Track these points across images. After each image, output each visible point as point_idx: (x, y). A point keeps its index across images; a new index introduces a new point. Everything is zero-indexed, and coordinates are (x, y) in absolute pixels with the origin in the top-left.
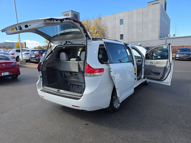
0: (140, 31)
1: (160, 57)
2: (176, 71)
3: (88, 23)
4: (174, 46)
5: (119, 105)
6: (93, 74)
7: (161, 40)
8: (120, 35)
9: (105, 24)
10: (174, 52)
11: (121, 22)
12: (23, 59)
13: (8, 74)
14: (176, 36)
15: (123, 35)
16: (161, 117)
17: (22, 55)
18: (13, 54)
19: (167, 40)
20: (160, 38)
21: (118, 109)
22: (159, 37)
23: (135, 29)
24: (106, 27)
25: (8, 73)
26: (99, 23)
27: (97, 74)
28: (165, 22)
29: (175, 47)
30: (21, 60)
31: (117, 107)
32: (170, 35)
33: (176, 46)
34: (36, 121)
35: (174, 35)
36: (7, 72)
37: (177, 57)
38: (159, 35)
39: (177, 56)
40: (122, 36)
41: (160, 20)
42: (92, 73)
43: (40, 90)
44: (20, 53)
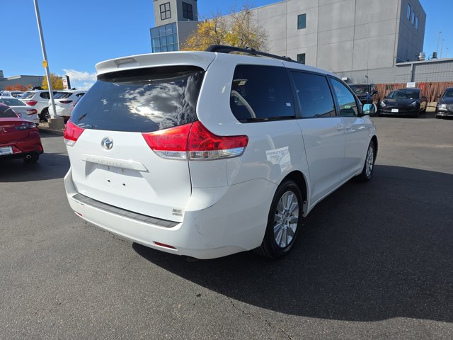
0: (349, 45)
1: (396, 111)
2: (441, 146)
3: (218, 25)
4: (435, 83)
5: (290, 239)
6: (213, 152)
7: (402, 68)
8: (298, 55)
9: (261, 27)
10: (433, 97)
11: (302, 21)
12: (57, 114)
13: (11, 152)
14: (439, 58)
15: (304, 54)
16: (410, 278)
17: (54, 105)
18: (33, 103)
19: (417, 67)
20: (397, 62)
21: (287, 250)
22: (395, 59)
23: (335, 40)
24: (263, 36)
25: (11, 148)
26: (244, 26)
27: (225, 152)
28: (412, 22)
29: (436, 86)
30: (52, 117)
31: (284, 245)
32: (424, 56)
33: (439, 84)
34: (60, 281)
35: (435, 55)
36: (8, 146)
37: (442, 111)
38: (396, 55)
39: (443, 107)
40: (301, 58)
41: (399, 17)
42: (212, 149)
43: (74, 197)
44: (50, 101)
